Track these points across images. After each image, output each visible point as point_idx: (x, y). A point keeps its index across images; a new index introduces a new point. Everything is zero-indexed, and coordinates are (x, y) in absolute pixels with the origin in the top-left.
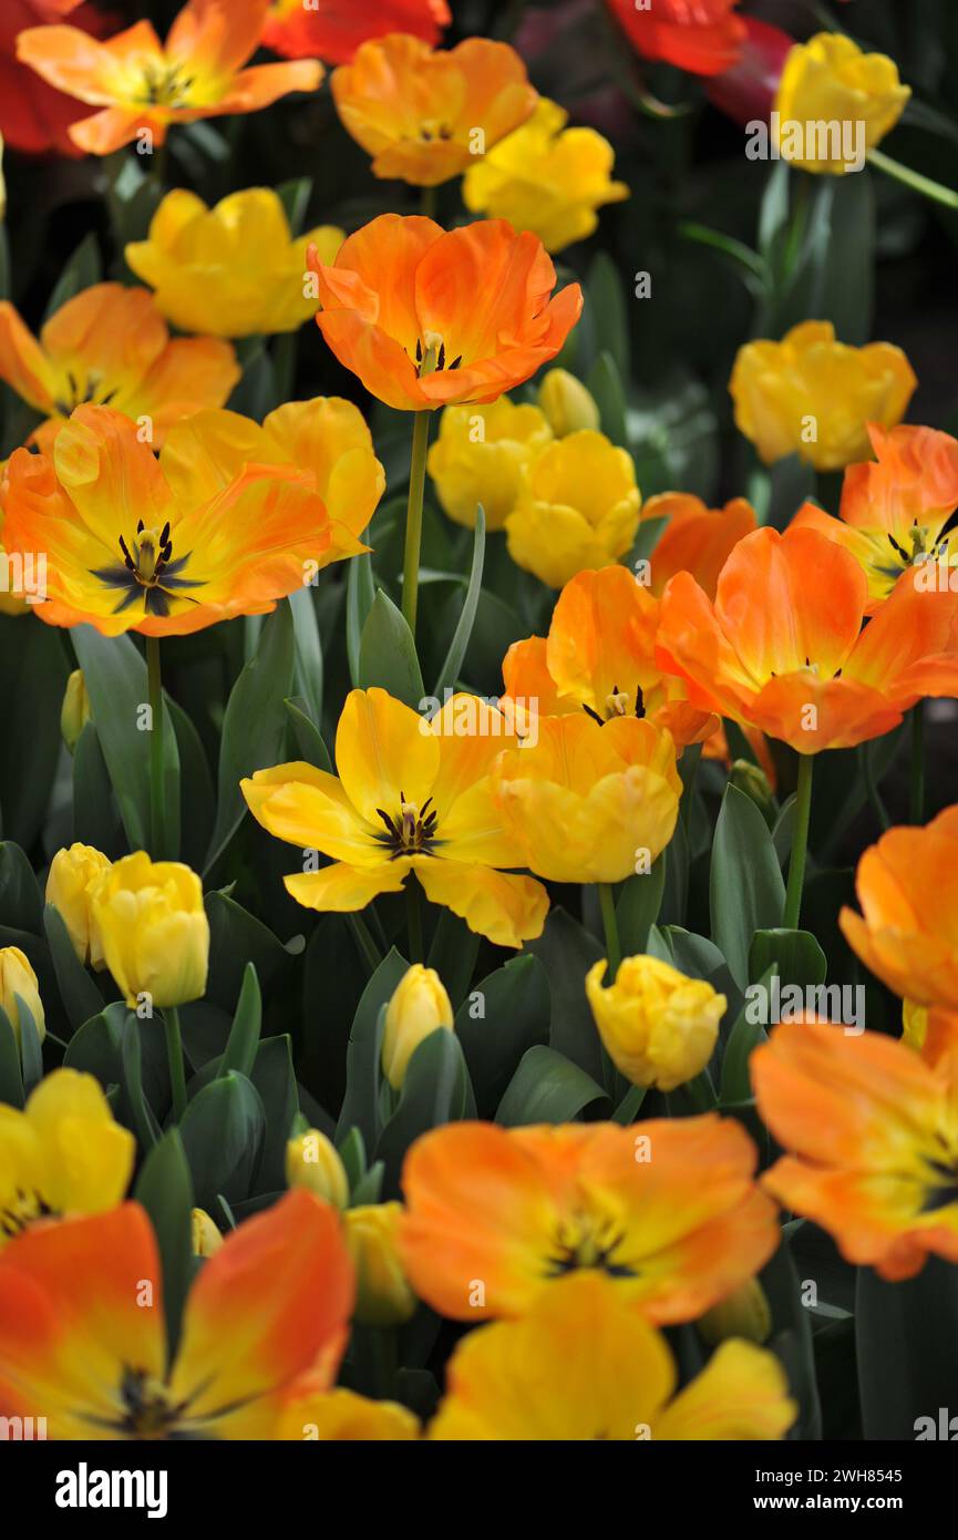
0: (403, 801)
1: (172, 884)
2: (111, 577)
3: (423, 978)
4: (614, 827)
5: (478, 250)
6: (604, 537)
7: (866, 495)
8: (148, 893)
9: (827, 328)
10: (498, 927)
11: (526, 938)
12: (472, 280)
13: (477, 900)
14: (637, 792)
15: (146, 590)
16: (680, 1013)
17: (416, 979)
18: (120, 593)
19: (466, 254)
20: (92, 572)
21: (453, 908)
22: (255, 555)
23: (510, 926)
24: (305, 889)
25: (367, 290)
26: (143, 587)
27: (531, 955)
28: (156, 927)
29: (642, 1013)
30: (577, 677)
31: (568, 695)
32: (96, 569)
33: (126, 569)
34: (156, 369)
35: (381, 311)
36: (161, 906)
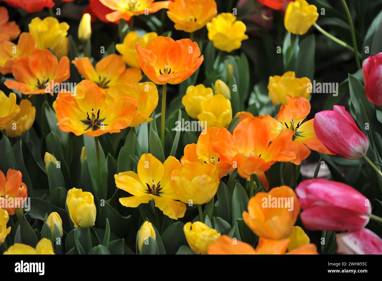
0: (153, 182)
1: (87, 197)
2: (85, 122)
3: (147, 225)
4: (198, 190)
5: (182, 46)
6: (220, 121)
7: (283, 113)
8: (80, 199)
9: (293, 73)
10: (171, 214)
11: (179, 217)
12: (180, 53)
13: (166, 207)
14: (204, 181)
15: (93, 126)
16: (205, 236)
17: (146, 225)
18: (87, 126)
19: (179, 47)
20: (81, 121)
21: (160, 208)
22: (119, 118)
23: (174, 214)
24: (124, 202)
25: (153, 55)
26: (93, 125)
27: (179, 222)
28: (81, 208)
29: (196, 236)
30: (204, 154)
31: (201, 159)
32: (82, 120)
33: (87, 120)
34: (122, 75)
35: (157, 60)
36: (83, 202)
